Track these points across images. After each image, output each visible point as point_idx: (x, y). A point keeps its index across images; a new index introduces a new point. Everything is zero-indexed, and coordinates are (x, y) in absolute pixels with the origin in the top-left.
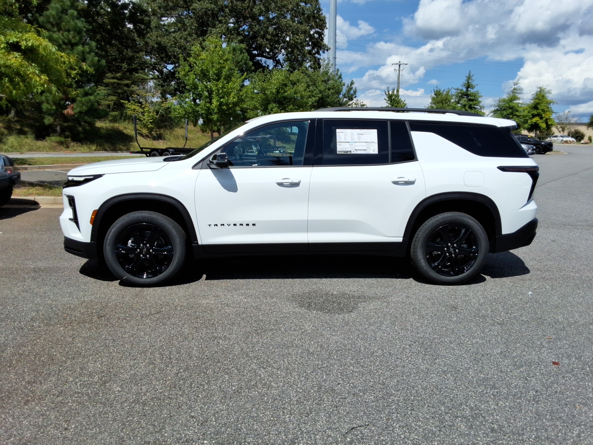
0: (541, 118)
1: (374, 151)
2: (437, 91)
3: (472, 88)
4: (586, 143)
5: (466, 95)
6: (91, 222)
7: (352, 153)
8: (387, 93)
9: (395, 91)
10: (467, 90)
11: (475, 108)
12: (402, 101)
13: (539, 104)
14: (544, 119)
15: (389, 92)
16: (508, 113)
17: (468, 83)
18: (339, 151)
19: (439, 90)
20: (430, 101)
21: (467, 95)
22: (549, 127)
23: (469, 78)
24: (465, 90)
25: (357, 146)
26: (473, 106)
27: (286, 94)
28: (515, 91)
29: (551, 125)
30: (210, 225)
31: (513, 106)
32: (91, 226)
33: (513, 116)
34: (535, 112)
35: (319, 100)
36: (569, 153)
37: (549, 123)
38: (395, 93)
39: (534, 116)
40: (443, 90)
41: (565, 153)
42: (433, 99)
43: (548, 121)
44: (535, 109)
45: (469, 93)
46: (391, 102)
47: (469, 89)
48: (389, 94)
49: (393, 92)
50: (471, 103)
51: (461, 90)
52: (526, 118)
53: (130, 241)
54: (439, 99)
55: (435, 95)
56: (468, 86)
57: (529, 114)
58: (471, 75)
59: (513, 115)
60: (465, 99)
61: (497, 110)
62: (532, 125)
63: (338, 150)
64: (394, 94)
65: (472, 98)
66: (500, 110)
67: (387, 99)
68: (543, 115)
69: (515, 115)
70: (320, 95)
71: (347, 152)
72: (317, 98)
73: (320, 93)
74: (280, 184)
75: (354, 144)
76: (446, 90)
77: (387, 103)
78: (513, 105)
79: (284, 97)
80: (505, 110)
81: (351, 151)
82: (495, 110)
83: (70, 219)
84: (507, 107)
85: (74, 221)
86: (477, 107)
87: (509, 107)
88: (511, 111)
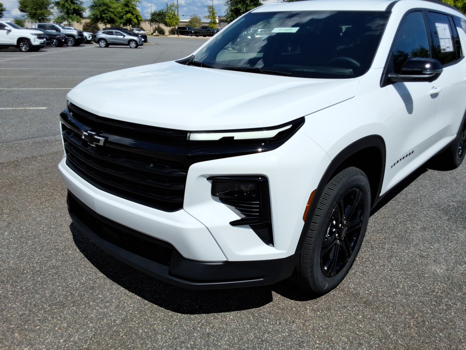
0: (133, 14)
4: (157, 36)
6: (304, 217)
14: (135, 15)
22: (139, 22)
29: (141, 20)
31: (107, 3)
32: (303, 223)
34: (127, 9)
36: (156, 44)
37: (139, 19)
39: (127, 12)
41: (153, 44)
43: (138, 17)
52: (121, 14)
57: (123, 11)
59: (108, 11)
62: (127, 20)
66: (95, 6)
68: (134, 12)
69: (110, 11)
74: (432, 96)
80: (100, 6)
82: (91, 5)
83: (234, 224)
84: (102, 4)
85: (250, 226)
86: (78, 2)
87: (103, 4)
88: (105, 7)
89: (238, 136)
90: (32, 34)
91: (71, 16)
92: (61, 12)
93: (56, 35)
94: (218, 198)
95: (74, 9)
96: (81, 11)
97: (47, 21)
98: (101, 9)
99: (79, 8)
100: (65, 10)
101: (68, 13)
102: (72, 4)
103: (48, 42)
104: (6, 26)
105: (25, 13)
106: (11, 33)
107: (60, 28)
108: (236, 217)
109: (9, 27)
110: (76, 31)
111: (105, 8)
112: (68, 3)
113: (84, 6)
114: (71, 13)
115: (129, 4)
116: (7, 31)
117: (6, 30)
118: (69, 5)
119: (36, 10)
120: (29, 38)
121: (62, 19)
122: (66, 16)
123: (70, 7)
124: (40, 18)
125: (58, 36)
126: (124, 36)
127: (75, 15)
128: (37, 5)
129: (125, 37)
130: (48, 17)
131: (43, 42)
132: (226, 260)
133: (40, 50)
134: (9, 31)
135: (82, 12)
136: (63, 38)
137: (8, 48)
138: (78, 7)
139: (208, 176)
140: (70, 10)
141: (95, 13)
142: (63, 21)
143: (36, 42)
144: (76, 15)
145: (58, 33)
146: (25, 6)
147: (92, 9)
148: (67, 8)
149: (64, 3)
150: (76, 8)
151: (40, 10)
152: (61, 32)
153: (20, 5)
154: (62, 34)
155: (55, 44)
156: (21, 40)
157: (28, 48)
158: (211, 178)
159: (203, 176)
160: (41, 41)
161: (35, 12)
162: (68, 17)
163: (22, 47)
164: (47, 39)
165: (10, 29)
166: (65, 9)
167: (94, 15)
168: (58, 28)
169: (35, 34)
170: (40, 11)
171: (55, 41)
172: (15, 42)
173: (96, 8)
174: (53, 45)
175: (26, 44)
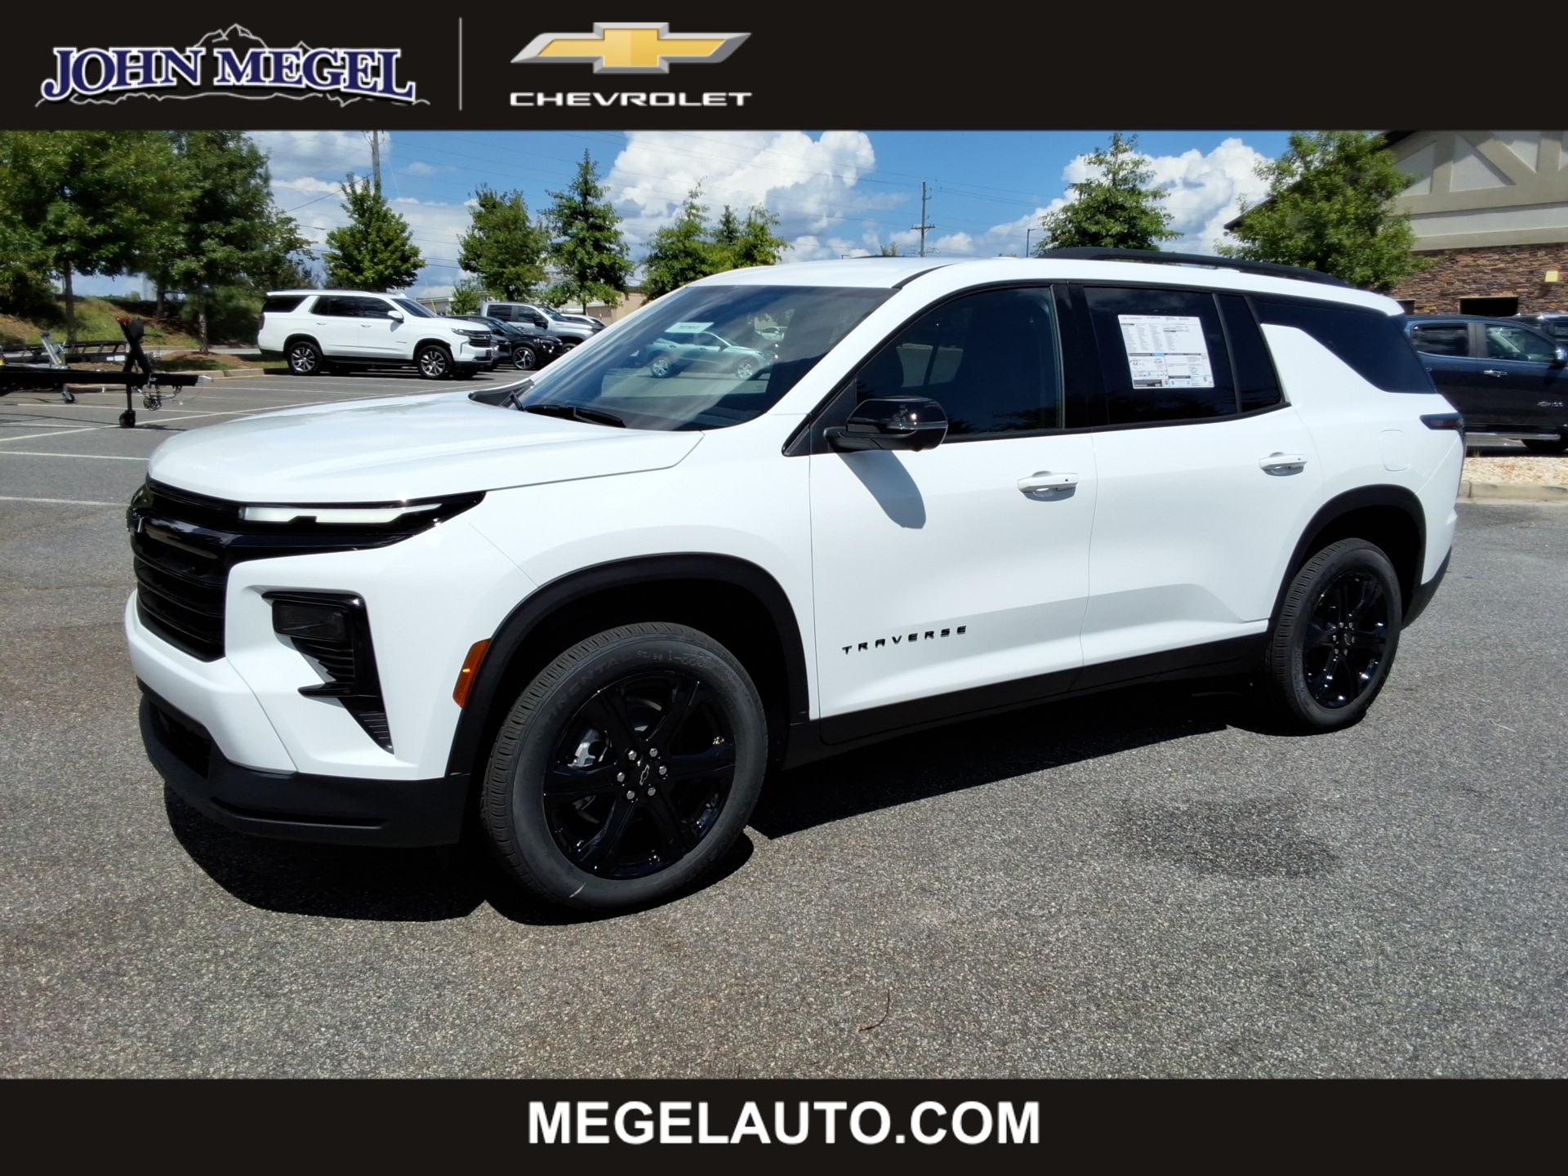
1: (1205, 380)
2: (485, 195)
3: (596, 197)
5: (581, 214)
6: (457, 695)
7: (1165, 386)
8: (349, 190)
9: (372, 184)
10: (585, 202)
11: (609, 250)
12: (393, 217)
13: (755, 247)
15: (352, 186)
16: (685, 266)
17: (586, 182)
18: (1138, 382)
19: (491, 194)
20: (471, 221)
21: (586, 215)
23: (586, 169)
24: (578, 199)
25: (1171, 365)
26: (603, 243)
27: (108, 172)
28: (694, 211)
30: (847, 649)
31: (695, 249)
32: (456, 710)
33: (697, 274)
35: (202, 197)
38: (372, 192)
40: (501, 194)
42: (478, 217)
44: (747, 259)
45: (588, 207)
46: (361, 216)
47: (590, 199)
48: (354, 192)
49: (366, 188)
50: (598, 235)
51: (570, 199)
53: (584, 746)
54: (495, 218)
55: (482, 205)
56: (587, 190)
58: (592, 161)
59: (694, 272)
60: (579, 224)
61: (656, 257)
63: (1134, 378)
64: (369, 196)
65: (599, 221)
66: (662, 259)
67: (351, 207)
70: (207, 184)
71: (1153, 385)
72: (198, 193)
73: (205, 178)
74: (1030, 492)
75: (1162, 358)
76: (509, 195)
77: (350, 217)
78: (694, 245)
79: (99, 182)
80: (675, 257)
81: (1160, 382)
82: (651, 256)
83: (307, 692)
84: (680, 252)
85: (340, 699)
86: (612, 246)
87: (684, 252)
88: (689, 261)
89: (324, 517)
90: (457, 332)
91: (589, 283)
92: (566, 272)
93: (531, 338)
94: (288, 638)
95: (601, 265)
96: (620, 269)
97: (530, 296)
98: (677, 266)
99: (615, 263)
100: (575, 268)
101: (582, 277)
102: (596, 253)
103: (505, 354)
104: (393, 309)
105: (475, 275)
106: (401, 327)
107: (547, 317)
108: (316, 679)
109: (399, 312)
110: (590, 327)
111: (688, 264)
112: (585, 249)
113: (630, 256)
114: (590, 277)
115: (755, 251)
116: (391, 321)
117: (392, 318)
118: (588, 253)
119: (502, 265)
120: (447, 341)
121: (564, 293)
122: (575, 285)
123: (590, 259)
124: (512, 288)
125: (536, 338)
126: (723, 346)
127: (602, 281)
128: (506, 253)
129: (726, 350)
130: (535, 284)
131: (484, 355)
132: (294, 769)
133: (475, 376)
134: (400, 321)
135: (623, 274)
136: (549, 346)
137: (399, 368)
138: (612, 261)
139: (265, 591)
140: (590, 267)
141: (658, 278)
142: (567, 298)
143: (464, 353)
144: (605, 283)
145: (540, 331)
146: (475, 253)
147: (651, 266)
148: (581, 262)
149: (576, 247)
150: (607, 262)
151: (514, 265)
152: (549, 328)
153: (464, 252)
154: (551, 333)
155: (527, 362)
156: (427, 346)
157: (441, 370)
158: (271, 595)
159: (254, 588)
160: (480, 352)
161: (501, 270)
162: (582, 287)
163: (426, 365)
164: (503, 348)
165: (400, 317)
166: (576, 264)
167: (655, 282)
168: (541, 318)
169: (466, 333)
170: (512, 269)
171: (526, 353)
172: (408, 352)
173: (662, 263)
174: (521, 364)
175: (438, 357)
